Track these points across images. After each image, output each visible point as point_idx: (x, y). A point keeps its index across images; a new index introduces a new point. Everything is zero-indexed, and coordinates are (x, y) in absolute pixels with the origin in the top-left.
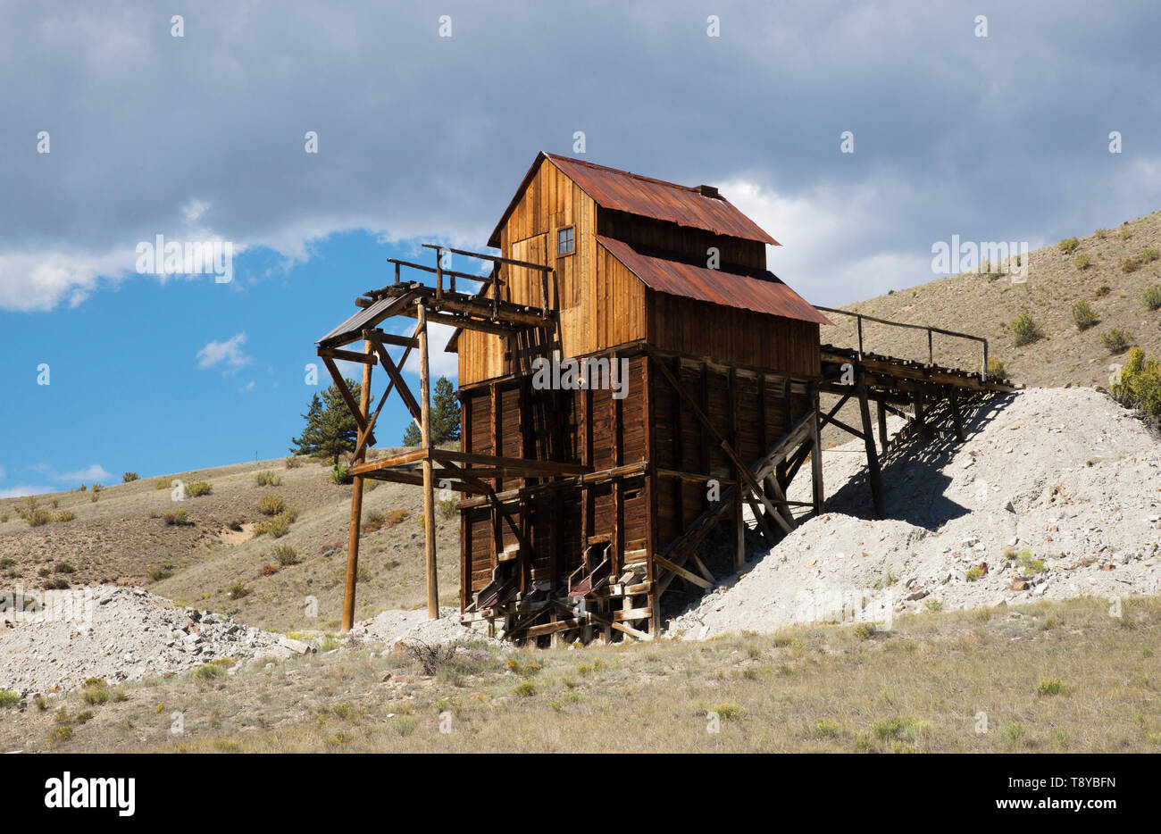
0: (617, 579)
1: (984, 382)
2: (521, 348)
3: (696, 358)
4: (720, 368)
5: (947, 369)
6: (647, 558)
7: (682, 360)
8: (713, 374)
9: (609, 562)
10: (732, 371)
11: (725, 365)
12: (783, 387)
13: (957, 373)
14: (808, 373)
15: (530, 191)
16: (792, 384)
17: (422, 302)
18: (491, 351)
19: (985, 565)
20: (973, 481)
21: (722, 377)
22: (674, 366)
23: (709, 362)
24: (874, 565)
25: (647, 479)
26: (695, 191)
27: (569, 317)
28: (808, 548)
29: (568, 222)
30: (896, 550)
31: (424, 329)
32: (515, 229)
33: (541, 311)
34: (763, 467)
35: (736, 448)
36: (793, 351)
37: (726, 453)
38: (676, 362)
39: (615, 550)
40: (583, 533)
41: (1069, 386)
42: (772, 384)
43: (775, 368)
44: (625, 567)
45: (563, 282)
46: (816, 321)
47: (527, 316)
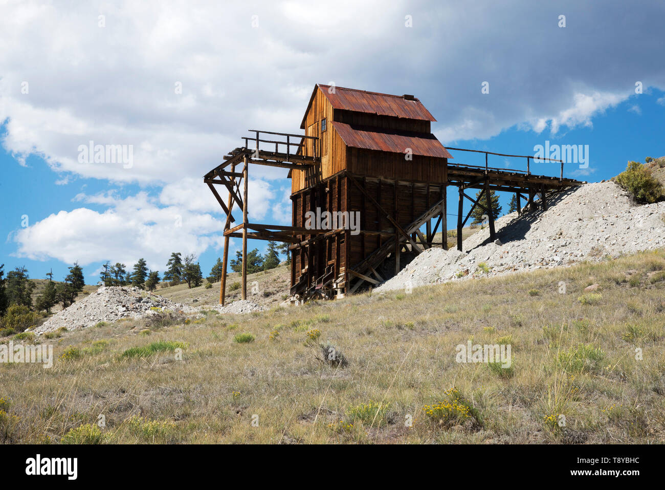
0: (335, 281)
1: (561, 181)
2: (310, 175)
3: (375, 177)
4: (390, 181)
5: (538, 176)
6: (345, 271)
7: (367, 178)
8: (385, 184)
9: (333, 273)
10: (396, 182)
11: (392, 179)
12: (426, 189)
13: (543, 177)
14: (440, 182)
15: (314, 102)
16: (430, 187)
17: (246, 157)
18: (301, 178)
19: (468, 270)
20: (537, 229)
21: (391, 185)
22: (362, 182)
23: (382, 178)
24: (436, 272)
25: (345, 234)
26: (402, 97)
27: (325, 160)
28: (417, 264)
29: (325, 116)
30: (449, 264)
31: (246, 168)
32: (310, 120)
33: (313, 158)
34: (414, 227)
35: (396, 218)
36: (431, 171)
37: (390, 221)
38: (364, 179)
39: (335, 267)
40: (327, 260)
41: (603, 181)
42: (419, 188)
43: (420, 179)
44: (339, 275)
45: (323, 144)
46: (445, 157)
47: (305, 161)
